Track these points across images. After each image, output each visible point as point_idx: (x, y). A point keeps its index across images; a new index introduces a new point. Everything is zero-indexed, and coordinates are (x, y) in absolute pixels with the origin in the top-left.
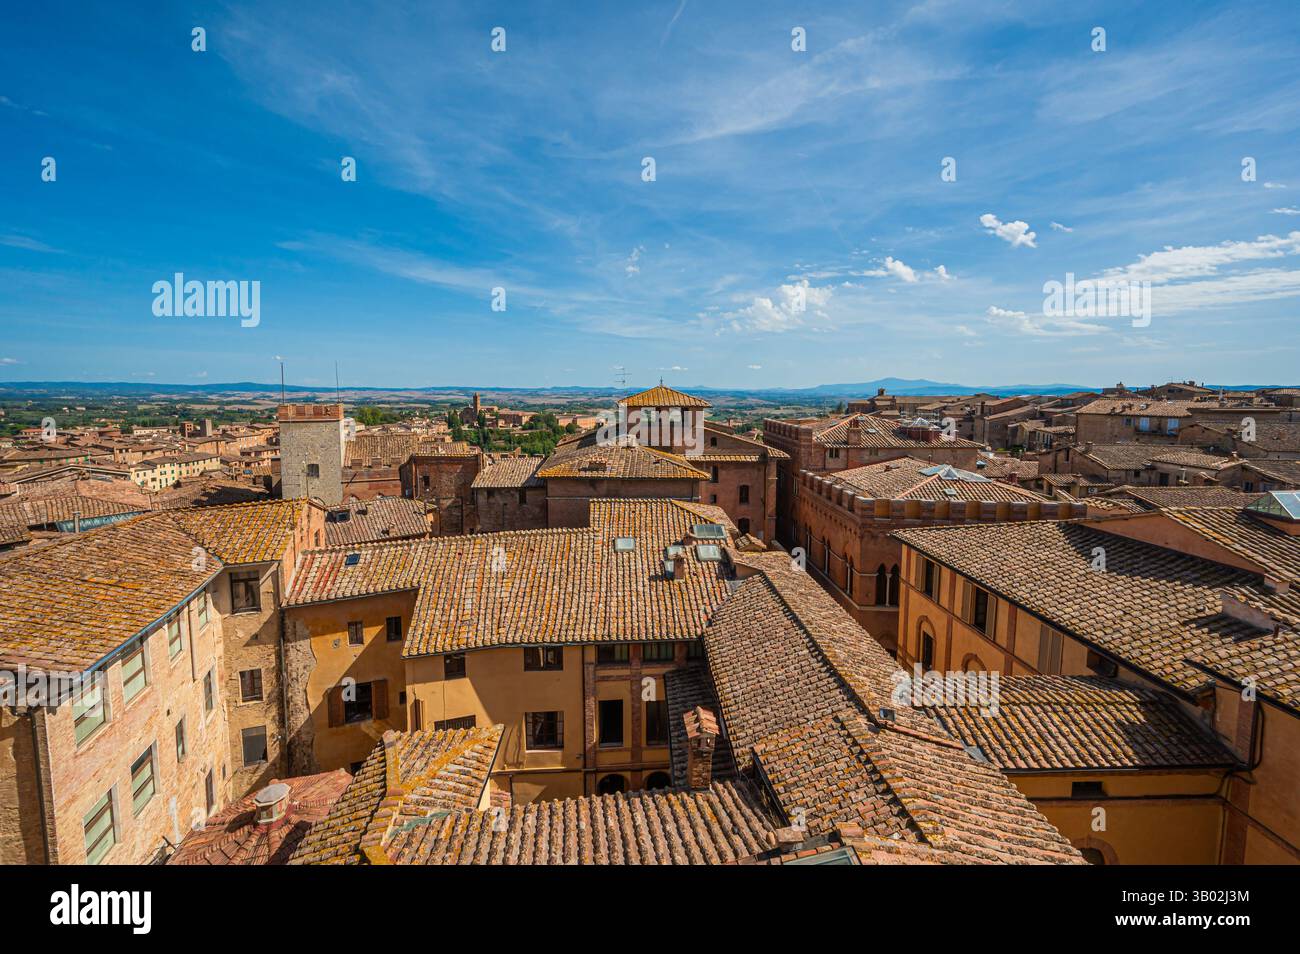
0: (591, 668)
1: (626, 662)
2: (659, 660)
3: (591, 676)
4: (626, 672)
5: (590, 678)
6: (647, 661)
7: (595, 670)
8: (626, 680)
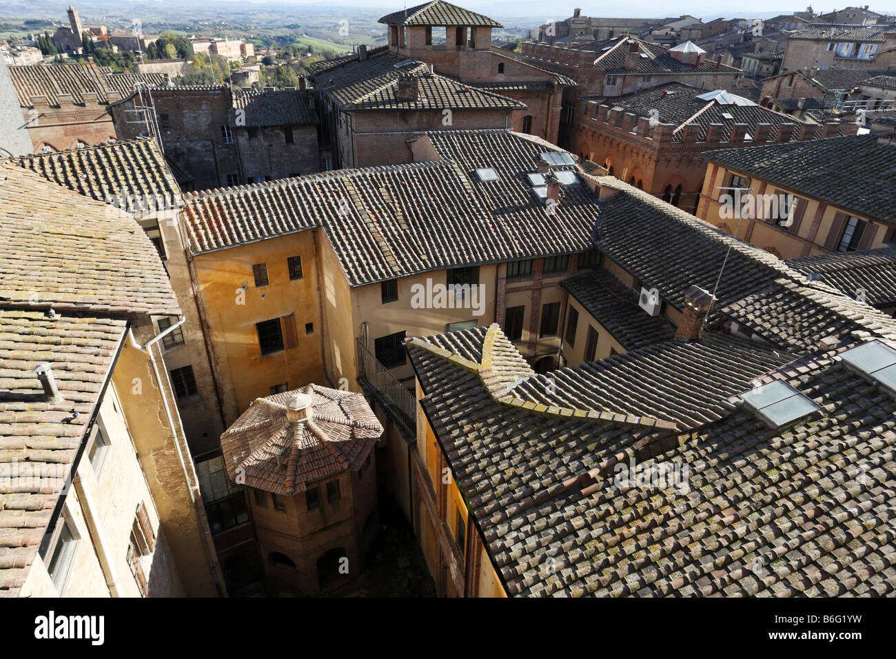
0: (504, 282)
1: (529, 275)
2: (555, 271)
3: (503, 289)
4: (530, 283)
5: (502, 290)
6: (546, 273)
7: (507, 283)
8: (528, 290)
